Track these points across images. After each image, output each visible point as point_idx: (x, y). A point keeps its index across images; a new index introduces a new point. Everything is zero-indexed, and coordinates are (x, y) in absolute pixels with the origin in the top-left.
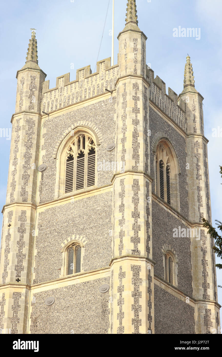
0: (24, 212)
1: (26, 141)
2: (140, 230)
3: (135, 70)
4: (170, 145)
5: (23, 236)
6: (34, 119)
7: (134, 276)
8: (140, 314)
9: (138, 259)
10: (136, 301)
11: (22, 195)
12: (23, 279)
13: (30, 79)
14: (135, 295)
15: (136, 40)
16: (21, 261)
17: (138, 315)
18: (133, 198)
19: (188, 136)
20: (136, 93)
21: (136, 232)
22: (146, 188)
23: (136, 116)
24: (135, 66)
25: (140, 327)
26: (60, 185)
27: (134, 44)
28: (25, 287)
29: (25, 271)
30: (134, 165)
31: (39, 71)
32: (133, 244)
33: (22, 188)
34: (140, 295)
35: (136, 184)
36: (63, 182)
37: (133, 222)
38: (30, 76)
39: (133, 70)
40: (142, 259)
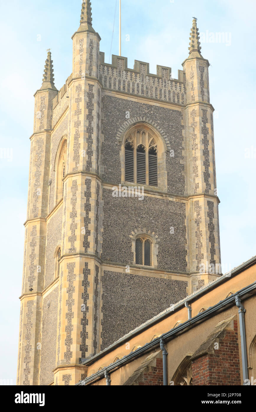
0: (35, 227)
1: (37, 160)
2: (76, 229)
3: (80, 71)
4: (150, 127)
5: (34, 249)
6: (43, 138)
7: (69, 273)
8: (73, 307)
9: (73, 256)
10: (70, 296)
11: (33, 212)
12: (35, 287)
13: (40, 100)
14: (70, 291)
15: (82, 40)
16: (33, 272)
17: (71, 309)
18: (72, 199)
19: (185, 106)
20: (78, 95)
21: (73, 231)
22: (85, 186)
23: (78, 118)
24: (81, 67)
25: (72, 319)
26: (58, 195)
27: (80, 45)
28: (36, 294)
29: (36, 280)
30: (75, 167)
31: (48, 90)
32: (70, 243)
33: (34, 205)
34: (73, 290)
35: (75, 185)
36: (60, 191)
37: (71, 222)
38: (40, 97)
39: (78, 72)
40: (76, 256)
